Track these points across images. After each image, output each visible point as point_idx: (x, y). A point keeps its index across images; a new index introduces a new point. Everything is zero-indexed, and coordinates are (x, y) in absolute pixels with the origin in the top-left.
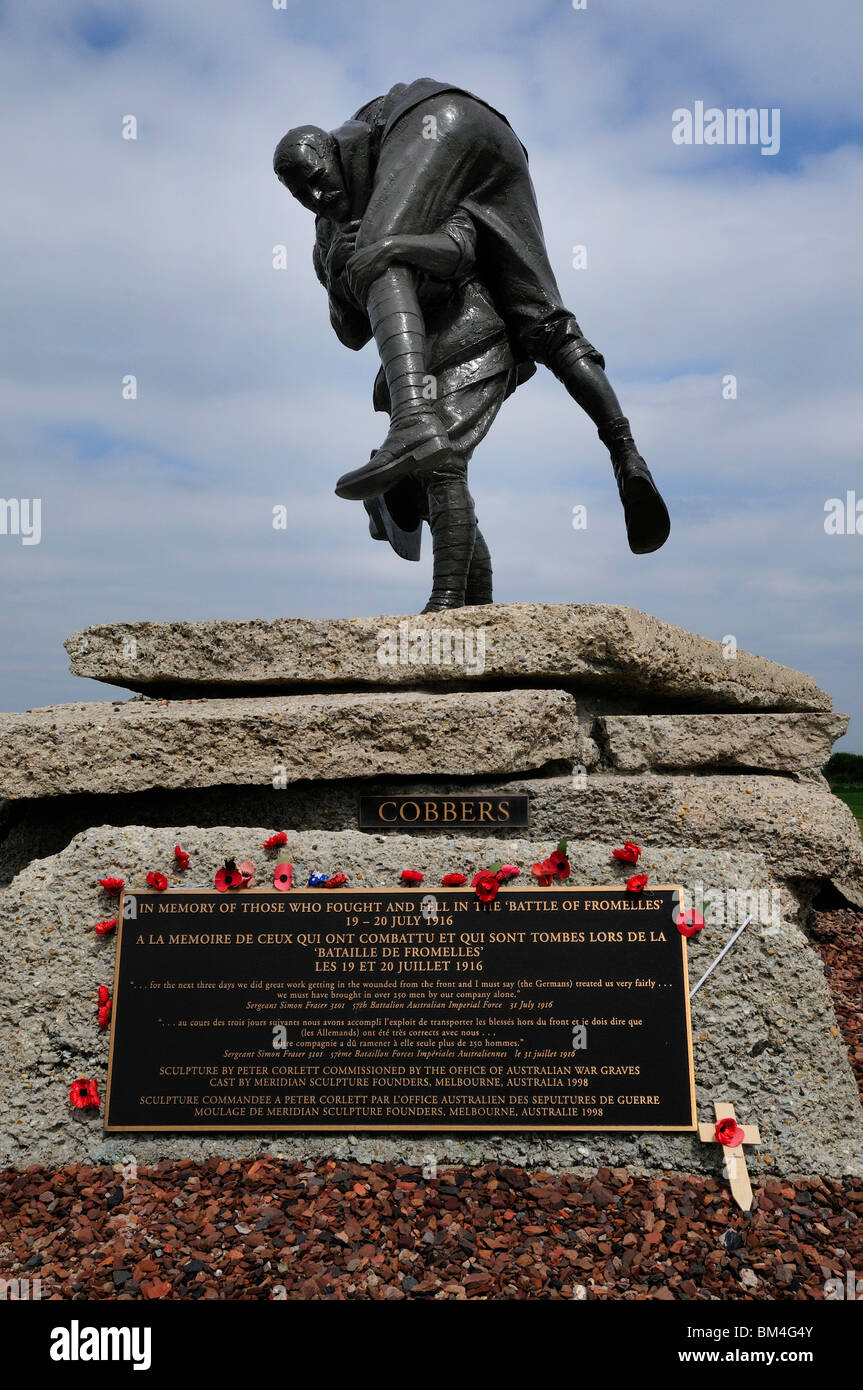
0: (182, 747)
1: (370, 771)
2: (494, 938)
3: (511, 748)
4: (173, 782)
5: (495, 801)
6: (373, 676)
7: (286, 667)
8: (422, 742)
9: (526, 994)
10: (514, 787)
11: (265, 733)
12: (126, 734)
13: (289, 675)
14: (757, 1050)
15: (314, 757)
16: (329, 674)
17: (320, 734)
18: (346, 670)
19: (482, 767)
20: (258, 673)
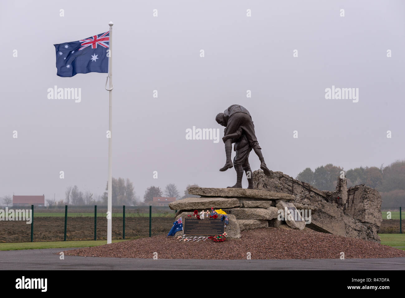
0: (195, 205)
1: (214, 207)
2: (212, 221)
3: (229, 205)
4: (194, 209)
5: (228, 211)
6: (221, 196)
7: (212, 194)
8: (220, 205)
9: (214, 225)
10: (230, 210)
11: (203, 204)
12: (189, 204)
13: (212, 195)
14: (230, 229)
15: (208, 206)
16: (216, 195)
17: (209, 204)
18: (219, 195)
19: (226, 207)
20: (209, 195)
